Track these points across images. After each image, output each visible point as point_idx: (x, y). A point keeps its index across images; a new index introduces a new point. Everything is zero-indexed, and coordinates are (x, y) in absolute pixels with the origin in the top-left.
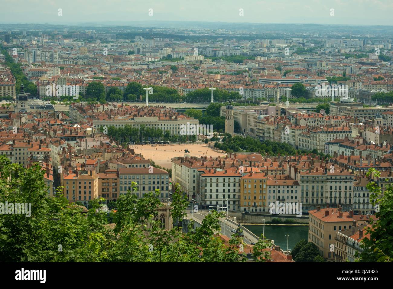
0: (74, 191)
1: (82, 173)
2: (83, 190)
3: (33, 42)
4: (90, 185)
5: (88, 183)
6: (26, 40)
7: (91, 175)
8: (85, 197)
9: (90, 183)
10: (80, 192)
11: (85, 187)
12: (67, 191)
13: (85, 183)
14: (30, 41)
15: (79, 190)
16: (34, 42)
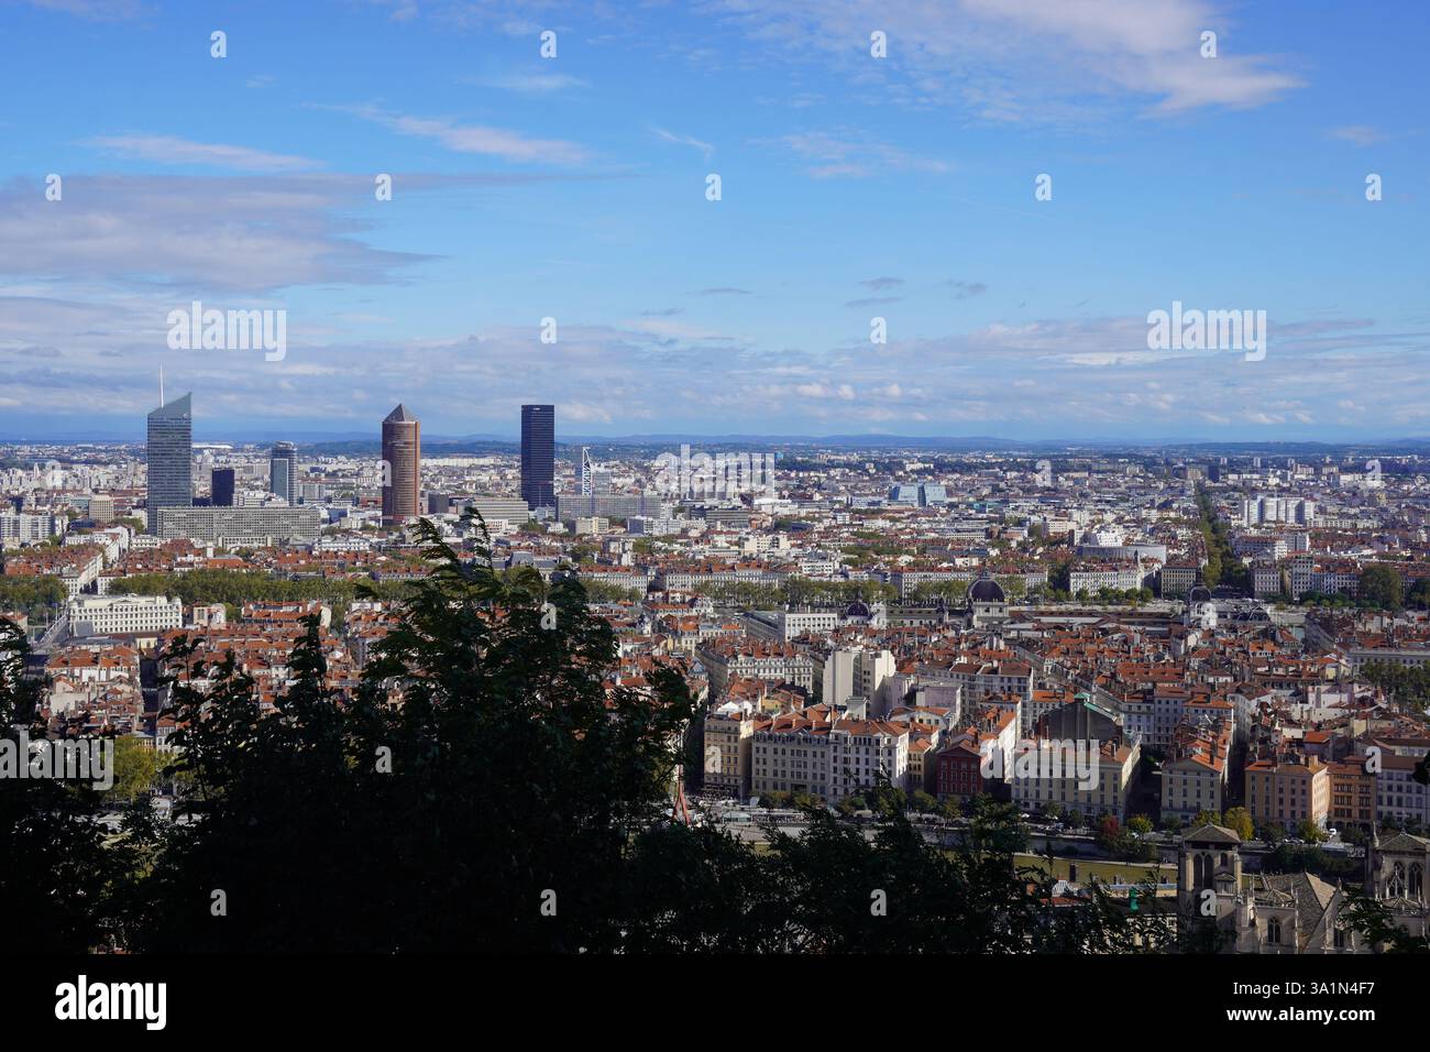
0: (1267, 797)
1: (1286, 759)
2: (1287, 796)
3: (1270, 480)
4: (1303, 787)
5: (1299, 781)
6: (1256, 476)
7: (1307, 765)
8: (1293, 813)
9: (1304, 782)
10: (1281, 801)
11: (1293, 791)
12: (1253, 796)
13: (1293, 782)
14: (1264, 479)
15: (1278, 796)
16: (1273, 481)
